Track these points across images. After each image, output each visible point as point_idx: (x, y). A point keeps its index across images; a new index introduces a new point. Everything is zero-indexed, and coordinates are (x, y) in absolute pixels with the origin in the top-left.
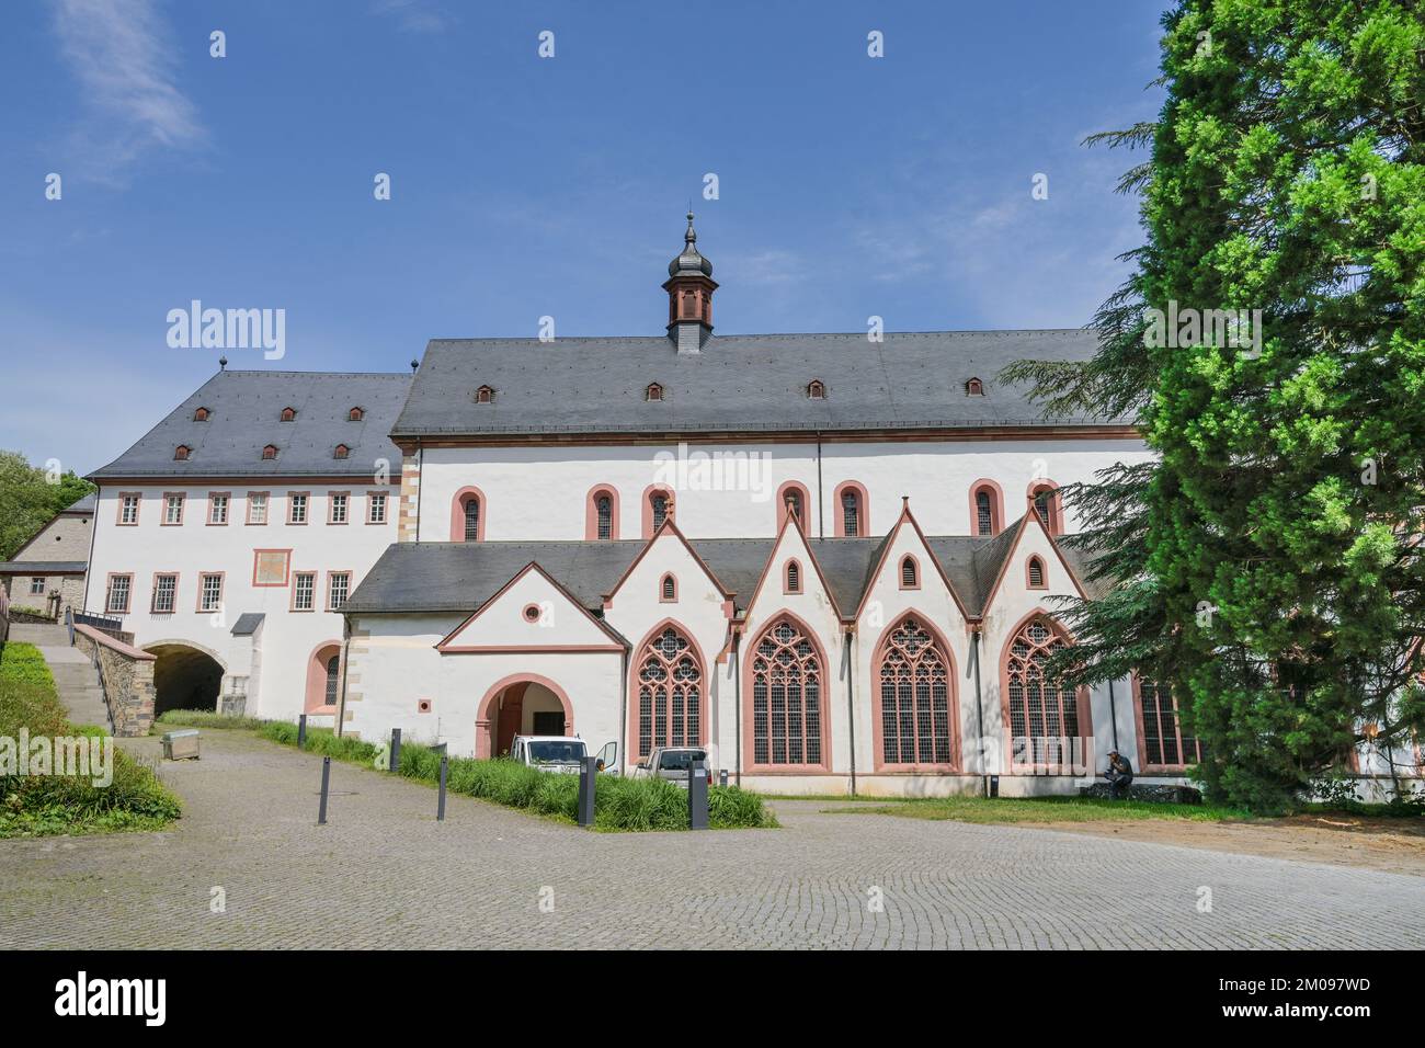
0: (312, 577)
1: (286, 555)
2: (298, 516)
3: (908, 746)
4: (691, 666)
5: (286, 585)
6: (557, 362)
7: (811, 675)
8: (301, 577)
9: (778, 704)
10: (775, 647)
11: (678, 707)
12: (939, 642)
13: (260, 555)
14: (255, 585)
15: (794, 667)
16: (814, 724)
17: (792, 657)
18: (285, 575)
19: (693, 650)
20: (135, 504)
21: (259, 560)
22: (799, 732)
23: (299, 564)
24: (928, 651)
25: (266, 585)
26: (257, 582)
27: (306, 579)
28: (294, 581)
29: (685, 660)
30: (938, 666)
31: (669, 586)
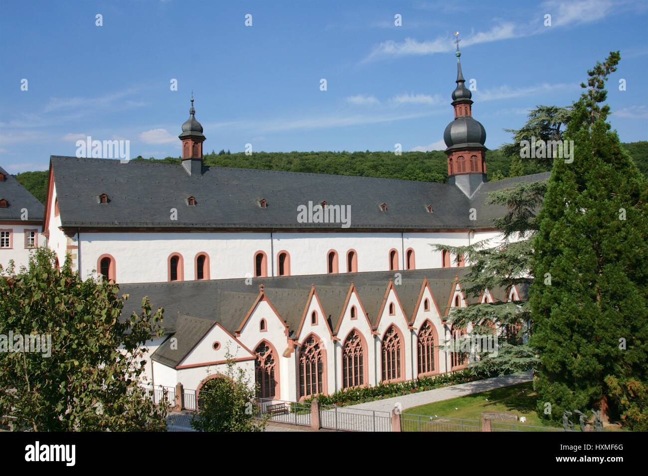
3: (351, 380)
4: (272, 358)
6: (133, 177)
7: (320, 358)
10: (307, 347)
12: (362, 339)
15: (314, 355)
17: (313, 351)
22: (315, 381)
24: (358, 343)
29: (270, 355)
30: (361, 348)
31: (263, 324)
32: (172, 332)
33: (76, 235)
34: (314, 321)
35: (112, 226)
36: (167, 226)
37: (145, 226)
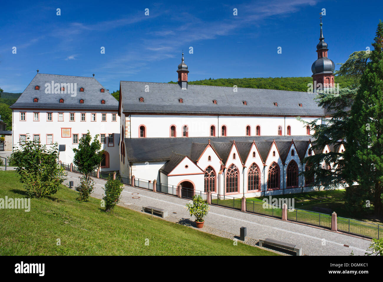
0: (77, 135)
1: (70, 129)
2: (72, 119)
3: (252, 187)
4: (214, 174)
5: (71, 137)
6: (155, 90)
7: (237, 175)
8: (74, 135)
9: (231, 181)
10: (230, 170)
11: (211, 182)
12: (258, 168)
13: (62, 129)
14: (62, 137)
15: (234, 174)
16: (237, 185)
17: (233, 172)
18: (70, 135)
19: (214, 171)
20: (24, 115)
21: (62, 131)
22: (234, 186)
23: (74, 132)
24: (256, 169)
25: (65, 137)
26: (63, 136)
27: (76, 135)
28: (72, 136)
29: (212, 173)
30: (258, 172)
31: (210, 158)
32: (169, 160)
33: (130, 115)
34: (234, 157)
35: (145, 112)
36: (169, 112)
37: (159, 112)
